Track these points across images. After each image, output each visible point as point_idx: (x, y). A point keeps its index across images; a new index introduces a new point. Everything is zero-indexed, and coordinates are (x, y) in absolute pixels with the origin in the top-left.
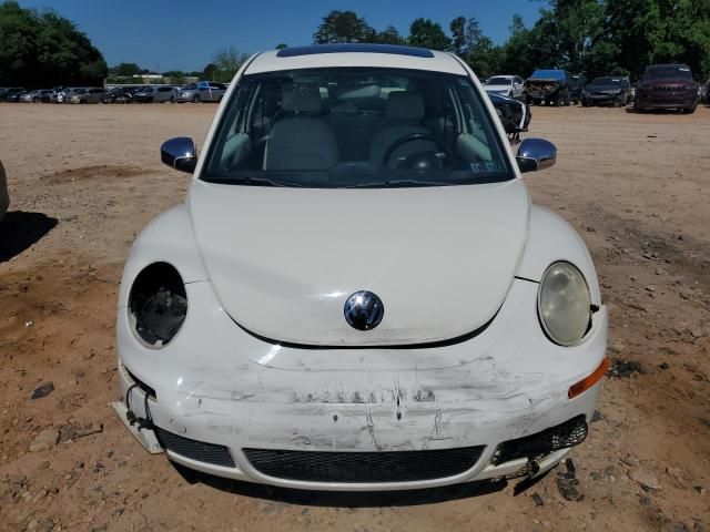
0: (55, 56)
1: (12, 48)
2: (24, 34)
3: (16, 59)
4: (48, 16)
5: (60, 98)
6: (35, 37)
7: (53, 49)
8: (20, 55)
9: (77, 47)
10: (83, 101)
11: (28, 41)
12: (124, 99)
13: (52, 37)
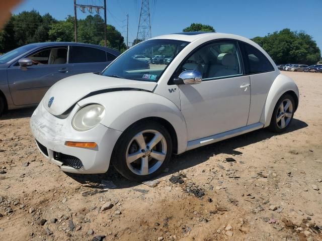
0: (297, 51)
1: (280, 48)
2: (287, 42)
3: (279, 52)
4: (301, 35)
5: (287, 69)
6: (291, 43)
7: (298, 48)
8: (282, 51)
9: (309, 48)
10: (296, 71)
11: (288, 45)
12: (314, 70)
13: (299, 43)
